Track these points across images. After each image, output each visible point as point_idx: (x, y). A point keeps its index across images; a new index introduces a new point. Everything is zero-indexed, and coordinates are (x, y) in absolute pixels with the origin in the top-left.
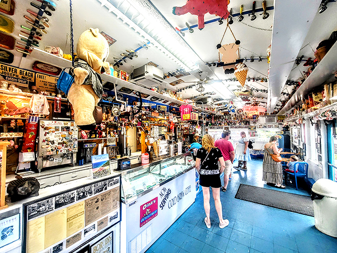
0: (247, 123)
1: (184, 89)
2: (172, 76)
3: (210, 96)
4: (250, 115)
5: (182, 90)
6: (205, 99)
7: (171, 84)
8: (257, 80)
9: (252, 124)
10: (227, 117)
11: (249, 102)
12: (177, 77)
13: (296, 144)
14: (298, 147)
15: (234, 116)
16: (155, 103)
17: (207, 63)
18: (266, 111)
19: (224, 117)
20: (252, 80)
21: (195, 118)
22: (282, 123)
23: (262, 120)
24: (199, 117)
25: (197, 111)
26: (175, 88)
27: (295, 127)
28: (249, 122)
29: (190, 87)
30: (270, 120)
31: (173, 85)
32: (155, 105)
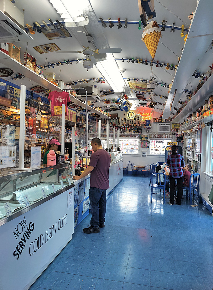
0: (139, 130)
1: (58, 64)
2: (40, 31)
3: (97, 84)
4: (143, 121)
5: (55, 66)
6: (89, 89)
7: (36, 48)
8: (162, 65)
9: (144, 133)
10: (115, 121)
11: (144, 102)
12: (48, 36)
13: (190, 157)
14: (190, 160)
15: (124, 121)
16: (5, 81)
17: (102, 21)
18: (161, 117)
19: (111, 121)
20: (155, 65)
21: (71, 119)
22: (176, 132)
23: (156, 128)
24: (77, 117)
25: (75, 109)
26: (44, 57)
27: (190, 137)
28: (141, 129)
29: (68, 63)
30: (164, 129)
31: (41, 53)
32: (4, 84)
